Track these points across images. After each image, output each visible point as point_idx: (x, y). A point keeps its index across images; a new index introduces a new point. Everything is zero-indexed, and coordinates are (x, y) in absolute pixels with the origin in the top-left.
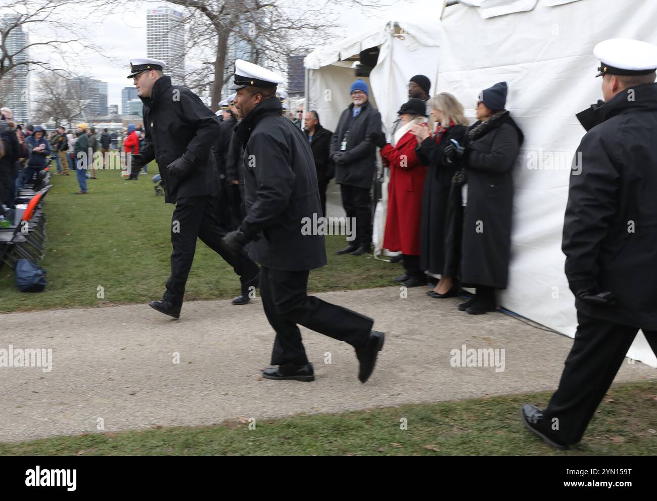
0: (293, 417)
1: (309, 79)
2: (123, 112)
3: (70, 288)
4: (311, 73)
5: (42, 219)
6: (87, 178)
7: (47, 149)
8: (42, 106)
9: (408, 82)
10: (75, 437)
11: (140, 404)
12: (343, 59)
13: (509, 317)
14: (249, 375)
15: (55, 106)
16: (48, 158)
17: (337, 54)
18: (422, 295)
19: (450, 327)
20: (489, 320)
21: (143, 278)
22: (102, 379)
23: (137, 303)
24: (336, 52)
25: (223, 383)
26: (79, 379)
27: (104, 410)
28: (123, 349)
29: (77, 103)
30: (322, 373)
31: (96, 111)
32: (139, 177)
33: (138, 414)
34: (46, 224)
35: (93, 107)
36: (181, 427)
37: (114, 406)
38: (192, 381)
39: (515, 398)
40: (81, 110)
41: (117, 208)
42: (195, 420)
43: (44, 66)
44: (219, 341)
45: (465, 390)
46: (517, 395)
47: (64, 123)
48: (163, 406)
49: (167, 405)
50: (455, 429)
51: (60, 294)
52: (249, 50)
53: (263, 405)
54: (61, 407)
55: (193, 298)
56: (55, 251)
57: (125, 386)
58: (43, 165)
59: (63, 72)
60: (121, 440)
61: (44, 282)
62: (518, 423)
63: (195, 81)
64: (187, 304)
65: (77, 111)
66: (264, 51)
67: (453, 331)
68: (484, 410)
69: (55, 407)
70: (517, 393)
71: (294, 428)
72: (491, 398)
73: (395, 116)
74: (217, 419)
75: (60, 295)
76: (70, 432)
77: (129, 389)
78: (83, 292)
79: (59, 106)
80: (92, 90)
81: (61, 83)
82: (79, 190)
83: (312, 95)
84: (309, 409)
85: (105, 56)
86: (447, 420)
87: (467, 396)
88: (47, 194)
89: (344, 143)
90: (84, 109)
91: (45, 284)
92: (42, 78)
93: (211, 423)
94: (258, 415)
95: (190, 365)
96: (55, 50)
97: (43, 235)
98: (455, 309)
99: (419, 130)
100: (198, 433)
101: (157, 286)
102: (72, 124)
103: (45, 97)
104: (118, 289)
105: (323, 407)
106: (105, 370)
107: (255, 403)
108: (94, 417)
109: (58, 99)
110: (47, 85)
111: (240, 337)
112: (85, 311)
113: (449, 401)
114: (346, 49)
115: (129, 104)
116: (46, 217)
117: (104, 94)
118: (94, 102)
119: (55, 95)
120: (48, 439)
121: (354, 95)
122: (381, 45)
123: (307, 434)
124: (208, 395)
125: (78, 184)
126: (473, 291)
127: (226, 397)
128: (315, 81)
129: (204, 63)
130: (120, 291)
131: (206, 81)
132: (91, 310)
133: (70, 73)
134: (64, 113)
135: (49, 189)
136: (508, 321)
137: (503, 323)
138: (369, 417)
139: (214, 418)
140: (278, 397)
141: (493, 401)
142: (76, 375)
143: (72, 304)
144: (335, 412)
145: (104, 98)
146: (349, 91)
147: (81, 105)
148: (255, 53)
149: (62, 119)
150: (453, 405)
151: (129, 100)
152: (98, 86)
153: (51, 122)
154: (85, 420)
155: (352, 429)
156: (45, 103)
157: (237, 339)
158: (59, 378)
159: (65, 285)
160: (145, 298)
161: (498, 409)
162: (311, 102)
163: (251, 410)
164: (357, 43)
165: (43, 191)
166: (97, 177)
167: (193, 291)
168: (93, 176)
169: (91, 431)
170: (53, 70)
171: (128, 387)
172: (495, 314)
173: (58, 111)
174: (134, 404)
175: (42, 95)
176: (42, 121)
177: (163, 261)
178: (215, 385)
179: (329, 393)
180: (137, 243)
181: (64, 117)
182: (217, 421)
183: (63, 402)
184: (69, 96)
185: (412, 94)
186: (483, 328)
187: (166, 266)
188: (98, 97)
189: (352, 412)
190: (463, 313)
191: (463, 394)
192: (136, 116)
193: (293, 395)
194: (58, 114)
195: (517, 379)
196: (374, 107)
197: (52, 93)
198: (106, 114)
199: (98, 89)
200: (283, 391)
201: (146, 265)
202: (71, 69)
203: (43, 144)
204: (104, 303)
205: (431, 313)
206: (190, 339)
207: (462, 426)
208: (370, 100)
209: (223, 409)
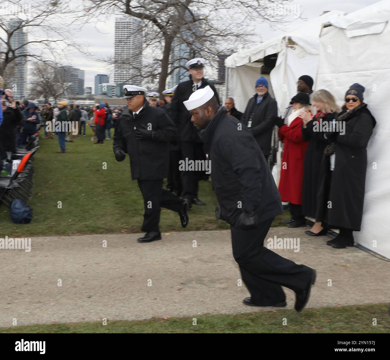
0: (200, 316)
1: (228, 75)
2: (95, 93)
3: (49, 221)
4: (230, 70)
5: (32, 170)
6: (66, 141)
7: (37, 119)
8: (36, 86)
9: (297, 80)
10: (47, 325)
11: (94, 304)
12: (252, 61)
13: (362, 251)
14: (172, 286)
15: (45, 87)
16: (38, 126)
17: (248, 58)
18: (301, 234)
19: (319, 257)
20: (348, 253)
21: (103, 216)
22: (69, 286)
23: (96, 233)
24: (247, 56)
25: (154, 291)
26: (52, 286)
27: (68, 308)
28: (84, 266)
29: (61, 85)
30: (224, 286)
31: (75, 91)
32: (105, 142)
33: (92, 311)
34: (34, 174)
35: (73, 88)
36: (121, 321)
37: (76, 305)
38: (132, 289)
39: (359, 308)
40: (65, 90)
41: (87, 164)
42: (132, 316)
43: (38, 58)
44: (153, 262)
45: (324, 301)
46: (360, 306)
47: (51, 99)
48: (110, 306)
49: (113, 305)
50: (314, 327)
51: (42, 225)
52: (188, 51)
53: (181, 307)
54: (38, 305)
55: (137, 231)
56: (40, 194)
57: (84, 292)
58: (34, 131)
59: (52, 63)
60: (79, 328)
61: (31, 216)
62: (358, 325)
63: (148, 72)
64: (132, 236)
65: (61, 91)
66: (199, 52)
67: (321, 260)
68: (336, 316)
69: (34, 304)
70: (361, 304)
71: (201, 324)
72: (341, 307)
73: (287, 104)
74: (148, 316)
75: (41, 227)
76: (44, 322)
77: (87, 294)
78: (58, 224)
79: (48, 87)
80: (73, 75)
81: (50, 70)
82: (59, 150)
83: (230, 86)
84: (212, 311)
85: (82, 52)
86: (309, 321)
87: (325, 305)
88: (36, 152)
89: (250, 122)
90: (66, 90)
91: (31, 218)
92: (36, 66)
93: (143, 319)
94: (177, 314)
95: (131, 278)
96: (46, 47)
97: (32, 182)
98: (324, 244)
99: (305, 114)
100: (132, 325)
101: (111, 222)
102: (57, 100)
103: (38, 80)
104: (84, 223)
105: (223, 309)
106: (71, 280)
107: (175, 306)
108: (61, 312)
109: (48, 82)
110: (40, 71)
111: (168, 259)
112: (59, 238)
113: (312, 309)
114: (254, 54)
115: (100, 86)
116: (34, 169)
117: (82, 79)
118: (75, 85)
119: (45, 79)
120: (28, 326)
121: (258, 88)
122: (278, 53)
123: (210, 328)
124: (143, 299)
125: (59, 145)
126: (337, 231)
127: (155, 301)
128: (232, 76)
129: (154, 60)
130: (85, 225)
131: (156, 72)
132: (63, 237)
133: (56, 64)
134: (51, 92)
135: (37, 149)
136: (361, 254)
137: (357, 255)
138: (254, 318)
139: (146, 315)
140: (192, 302)
141: (343, 309)
142: (50, 283)
143: (50, 233)
144: (231, 313)
145: (81, 82)
146: (255, 85)
147: (64, 87)
148: (192, 53)
149: (50, 96)
150: (314, 311)
151: (100, 84)
152: (77, 73)
153: (42, 98)
154: (54, 314)
155: (241, 326)
156: (38, 84)
157: (167, 261)
158: (38, 284)
159: (46, 219)
160: (102, 230)
161: (345, 315)
162: (229, 91)
163: (171, 311)
164: (262, 50)
165: (33, 150)
166: (74, 141)
167: (137, 226)
168: (71, 140)
169: (58, 322)
170: (44, 61)
171: (86, 292)
172: (353, 248)
173: (47, 91)
174: (90, 304)
175: (35, 78)
176: (35, 98)
177: (117, 204)
178: (148, 292)
179: (228, 300)
180: (100, 190)
181: (51, 95)
182: (147, 317)
183: (39, 301)
184: (56, 80)
185: (300, 89)
186: (342, 258)
187: (120, 207)
188: (76, 81)
189: (243, 314)
190: (330, 247)
191: (323, 304)
192: (105, 96)
193: (202, 301)
194: (47, 93)
195: (362, 295)
196: (272, 96)
197: (43, 77)
198: (83, 94)
199: (77, 75)
200: (195, 298)
201: (105, 206)
202: (57, 61)
203: (34, 116)
204: (73, 233)
205: (307, 246)
206: (133, 260)
207: (319, 326)
208: (270, 92)
209: (152, 309)
